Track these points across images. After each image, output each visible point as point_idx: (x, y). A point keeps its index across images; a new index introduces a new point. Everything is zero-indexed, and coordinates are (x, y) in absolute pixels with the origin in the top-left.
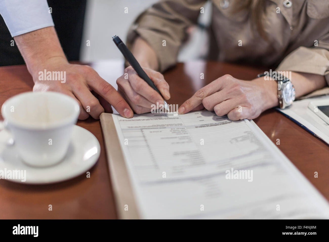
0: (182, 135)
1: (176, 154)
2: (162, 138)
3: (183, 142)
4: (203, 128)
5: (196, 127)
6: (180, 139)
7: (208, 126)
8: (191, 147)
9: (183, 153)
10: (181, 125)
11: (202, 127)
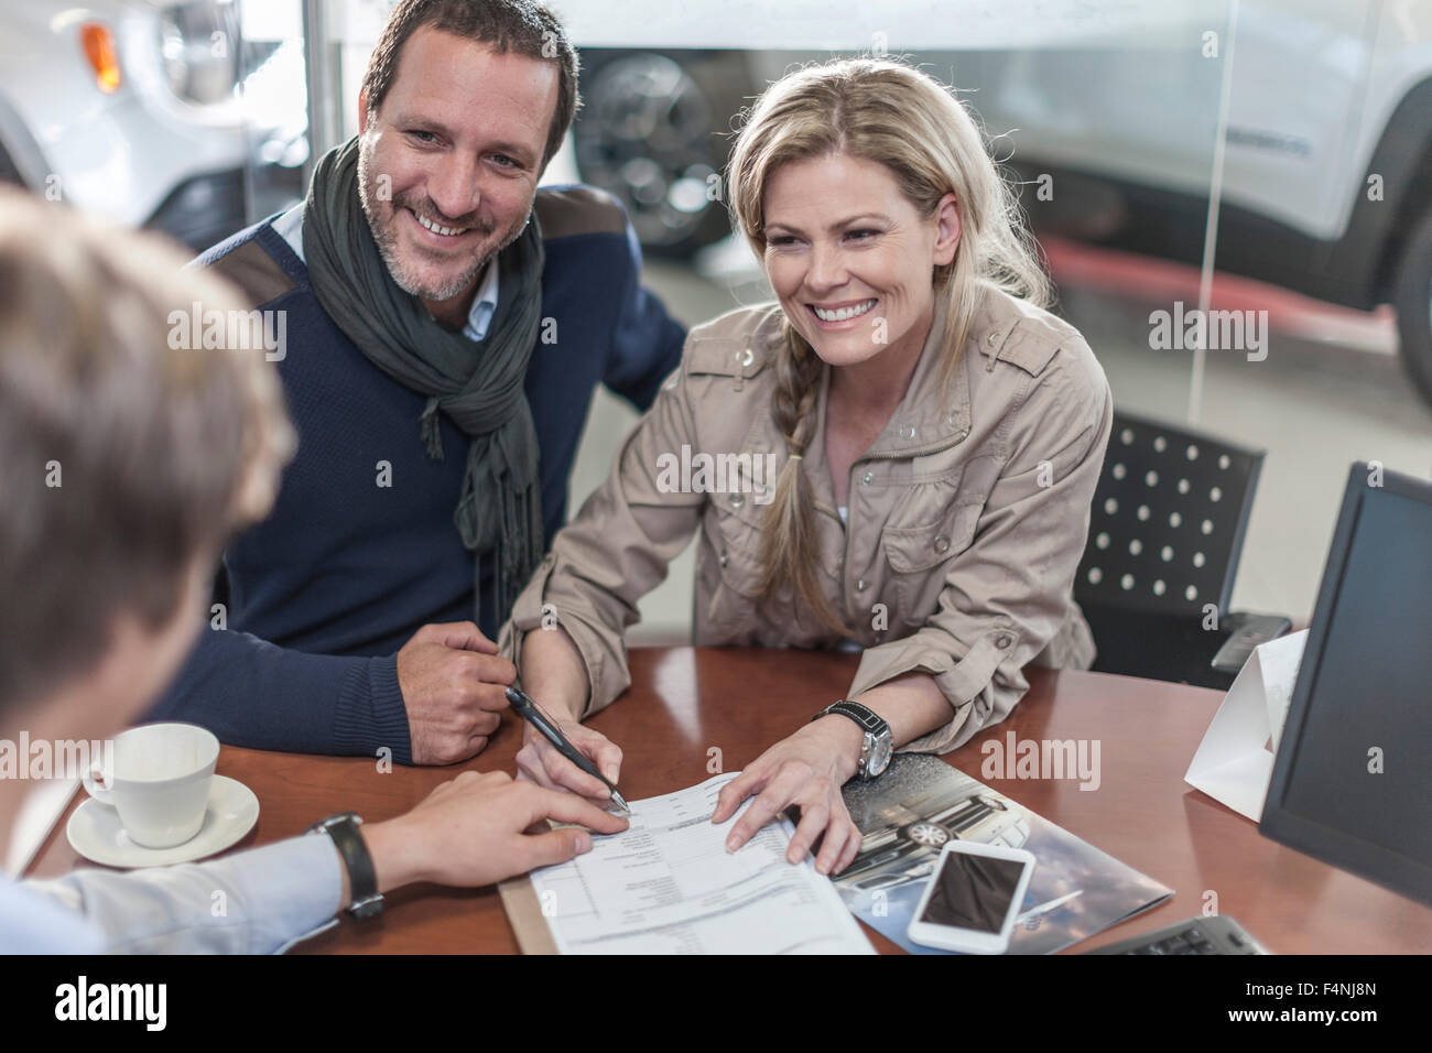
0: (642, 850)
1: (631, 887)
2: (606, 859)
3: (645, 864)
4: (683, 829)
5: (671, 829)
6: (640, 858)
7: (692, 824)
8: (658, 871)
9: (643, 885)
10: (642, 828)
11: (681, 827)
